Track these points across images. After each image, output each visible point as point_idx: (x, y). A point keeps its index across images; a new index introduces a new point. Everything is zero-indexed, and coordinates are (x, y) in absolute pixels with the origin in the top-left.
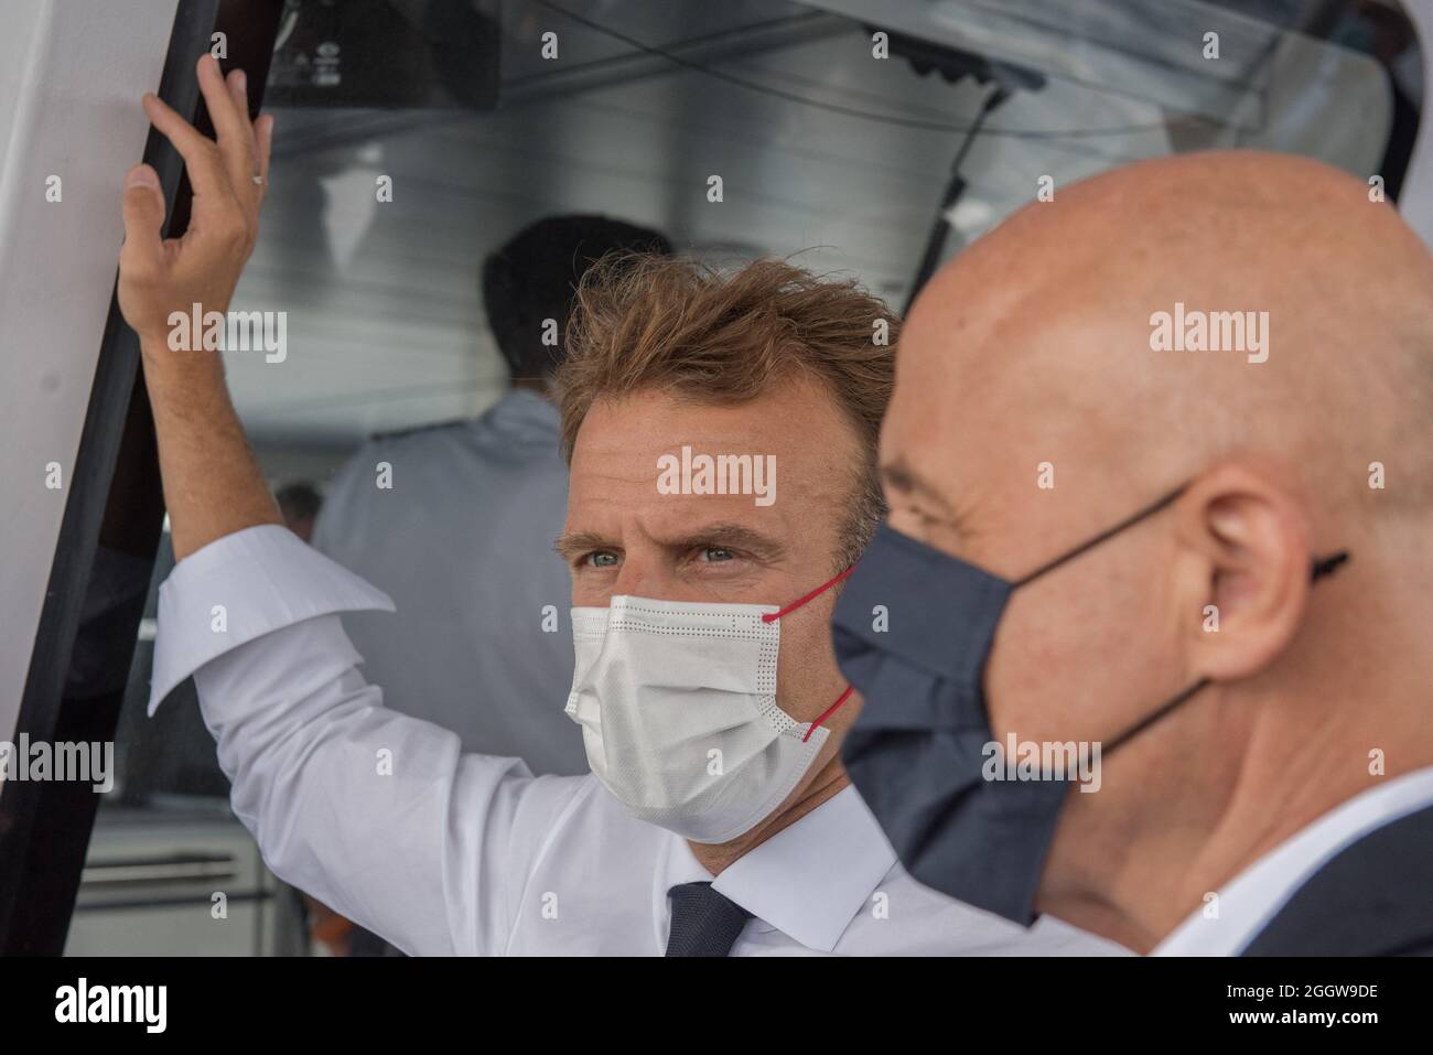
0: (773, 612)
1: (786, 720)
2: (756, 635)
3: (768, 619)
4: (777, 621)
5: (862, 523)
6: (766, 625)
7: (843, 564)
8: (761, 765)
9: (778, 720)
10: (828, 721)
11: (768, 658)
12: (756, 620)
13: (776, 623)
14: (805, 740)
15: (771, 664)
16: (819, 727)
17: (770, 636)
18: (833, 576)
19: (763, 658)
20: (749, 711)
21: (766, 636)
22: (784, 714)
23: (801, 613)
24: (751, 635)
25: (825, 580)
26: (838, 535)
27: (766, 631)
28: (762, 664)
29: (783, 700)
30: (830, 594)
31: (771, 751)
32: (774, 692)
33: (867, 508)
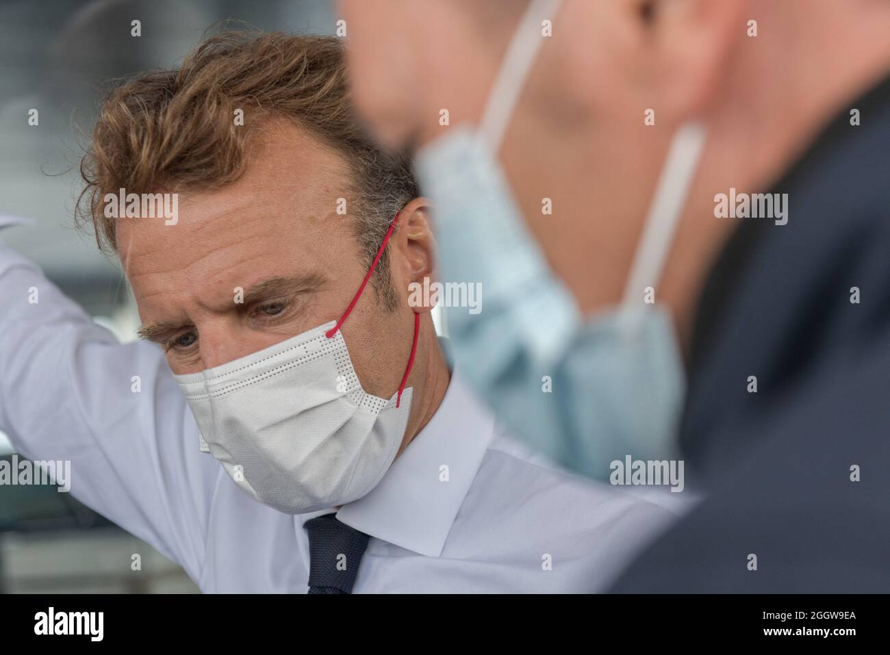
0: (332, 327)
1: (378, 402)
2: (326, 351)
3: (330, 334)
4: (338, 332)
5: (368, 220)
6: (331, 340)
7: (368, 260)
8: (374, 440)
9: (372, 404)
10: (408, 382)
11: (343, 364)
12: (322, 339)
13: (339, 334)
14: (398, 406)
15: (348, 366)
16: (404, 390)
17: (338, 346)
18: (364, 273)
19: (340, 365)
20: (349, 409)
21: (334, 348)
22: (375, 398)
23: (354, 317)
24: (323, 352)
25: (361, 280)
26: (355, 239)
27: (333, 344)
28: (341, 369)
29: (370, 386)
30: (369, 289)
31: (377, 428)
32: (360, 386)
33: (367, 206)
